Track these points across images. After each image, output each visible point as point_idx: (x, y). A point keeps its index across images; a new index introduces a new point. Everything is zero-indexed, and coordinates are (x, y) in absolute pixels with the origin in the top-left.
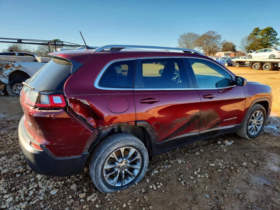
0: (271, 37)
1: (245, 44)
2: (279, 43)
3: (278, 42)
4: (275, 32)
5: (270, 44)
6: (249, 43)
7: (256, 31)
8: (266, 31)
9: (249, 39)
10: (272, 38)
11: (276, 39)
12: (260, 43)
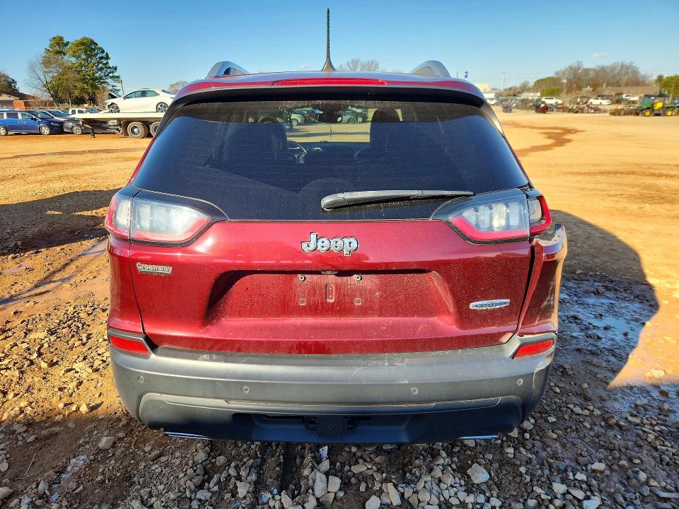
0: (99, 63)
1: (42, 77)
2: (118, 77)
3: (116, 74)
4: (103, 52)
5: (101, 78)
6: (51, 75)
7: (58, 44)
8: (83, 47)
9: (46, 62)
10: (100, 65)
11: (109, 67)
12: (78, 76)
